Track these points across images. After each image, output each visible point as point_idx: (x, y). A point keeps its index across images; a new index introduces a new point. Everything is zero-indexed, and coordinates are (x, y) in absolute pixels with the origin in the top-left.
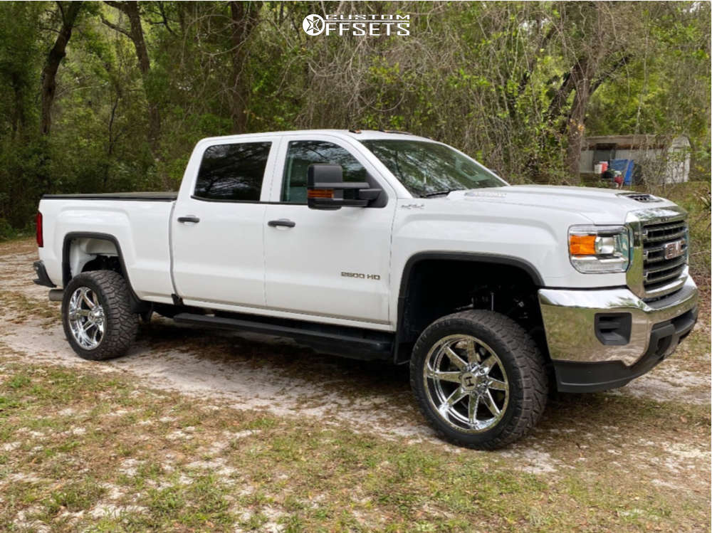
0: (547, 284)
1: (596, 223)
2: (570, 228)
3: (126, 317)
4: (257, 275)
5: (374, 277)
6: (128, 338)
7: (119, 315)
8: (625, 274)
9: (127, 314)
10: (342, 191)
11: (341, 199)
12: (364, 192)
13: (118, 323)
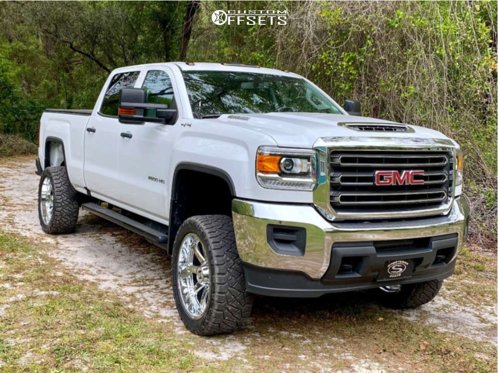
0: (238, 195)
1: (279, 145)
2: (259, 147)
3: (67, 203)
4: (115, 175)
5: (161, 181)
6: (69, 218)
7: (61, 200)
8: (312, 193)
9: (68, 200)
10: (143, 110)
11: (142, 117)
12: (162, 112)
13: (60, 207)
